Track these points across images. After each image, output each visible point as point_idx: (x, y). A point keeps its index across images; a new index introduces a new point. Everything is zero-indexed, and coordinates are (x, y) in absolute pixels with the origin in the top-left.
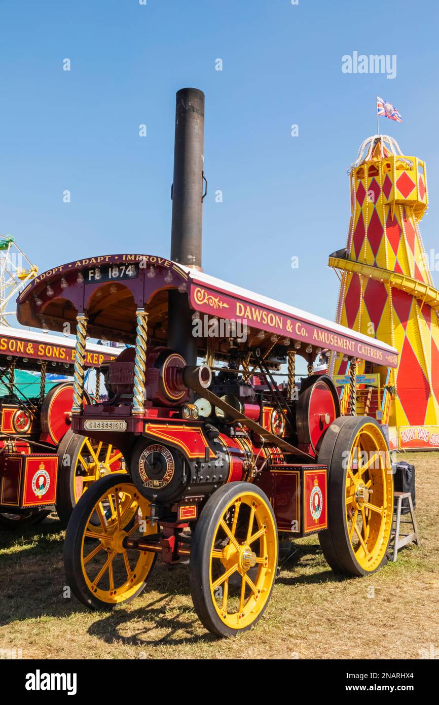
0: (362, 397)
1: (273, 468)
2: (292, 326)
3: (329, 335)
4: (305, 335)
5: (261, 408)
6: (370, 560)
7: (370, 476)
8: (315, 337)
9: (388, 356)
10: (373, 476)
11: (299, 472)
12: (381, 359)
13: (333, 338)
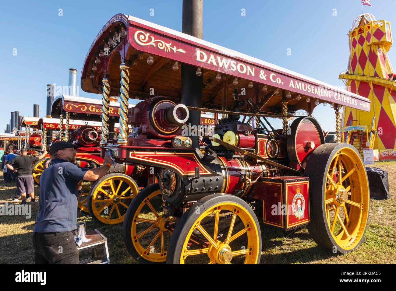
0: (358, 136)
1: (265, 180)
2: (266, 75)
3: (306, 85)
4: (281, 83)
5: (256, 138)
6: (351, 240)
7: (351, 182)
8: (291, 86)
9: (362, 103)
10: (353, 182)
11: (281, 184)
12: (356, 105)
13: (311, 88)
